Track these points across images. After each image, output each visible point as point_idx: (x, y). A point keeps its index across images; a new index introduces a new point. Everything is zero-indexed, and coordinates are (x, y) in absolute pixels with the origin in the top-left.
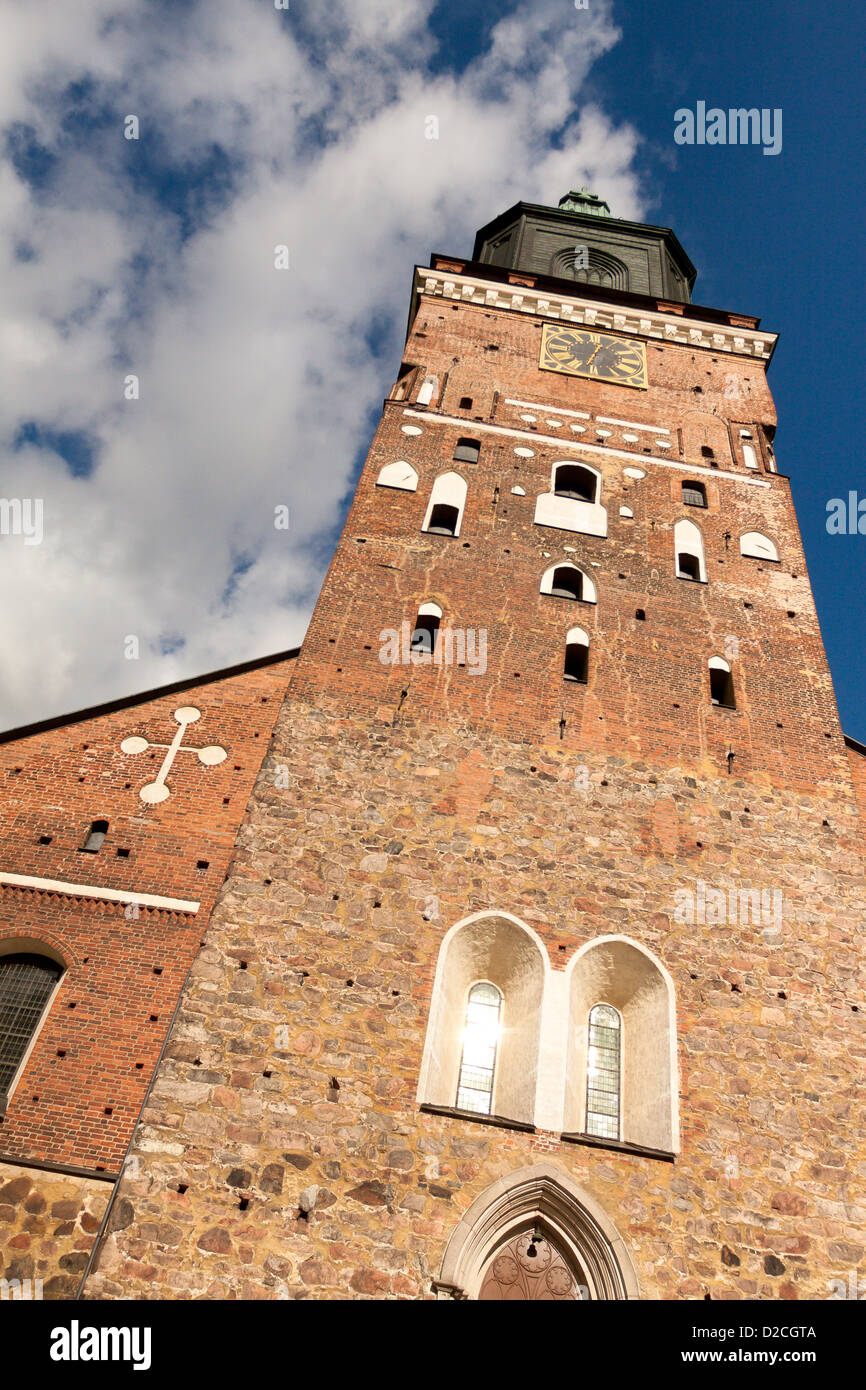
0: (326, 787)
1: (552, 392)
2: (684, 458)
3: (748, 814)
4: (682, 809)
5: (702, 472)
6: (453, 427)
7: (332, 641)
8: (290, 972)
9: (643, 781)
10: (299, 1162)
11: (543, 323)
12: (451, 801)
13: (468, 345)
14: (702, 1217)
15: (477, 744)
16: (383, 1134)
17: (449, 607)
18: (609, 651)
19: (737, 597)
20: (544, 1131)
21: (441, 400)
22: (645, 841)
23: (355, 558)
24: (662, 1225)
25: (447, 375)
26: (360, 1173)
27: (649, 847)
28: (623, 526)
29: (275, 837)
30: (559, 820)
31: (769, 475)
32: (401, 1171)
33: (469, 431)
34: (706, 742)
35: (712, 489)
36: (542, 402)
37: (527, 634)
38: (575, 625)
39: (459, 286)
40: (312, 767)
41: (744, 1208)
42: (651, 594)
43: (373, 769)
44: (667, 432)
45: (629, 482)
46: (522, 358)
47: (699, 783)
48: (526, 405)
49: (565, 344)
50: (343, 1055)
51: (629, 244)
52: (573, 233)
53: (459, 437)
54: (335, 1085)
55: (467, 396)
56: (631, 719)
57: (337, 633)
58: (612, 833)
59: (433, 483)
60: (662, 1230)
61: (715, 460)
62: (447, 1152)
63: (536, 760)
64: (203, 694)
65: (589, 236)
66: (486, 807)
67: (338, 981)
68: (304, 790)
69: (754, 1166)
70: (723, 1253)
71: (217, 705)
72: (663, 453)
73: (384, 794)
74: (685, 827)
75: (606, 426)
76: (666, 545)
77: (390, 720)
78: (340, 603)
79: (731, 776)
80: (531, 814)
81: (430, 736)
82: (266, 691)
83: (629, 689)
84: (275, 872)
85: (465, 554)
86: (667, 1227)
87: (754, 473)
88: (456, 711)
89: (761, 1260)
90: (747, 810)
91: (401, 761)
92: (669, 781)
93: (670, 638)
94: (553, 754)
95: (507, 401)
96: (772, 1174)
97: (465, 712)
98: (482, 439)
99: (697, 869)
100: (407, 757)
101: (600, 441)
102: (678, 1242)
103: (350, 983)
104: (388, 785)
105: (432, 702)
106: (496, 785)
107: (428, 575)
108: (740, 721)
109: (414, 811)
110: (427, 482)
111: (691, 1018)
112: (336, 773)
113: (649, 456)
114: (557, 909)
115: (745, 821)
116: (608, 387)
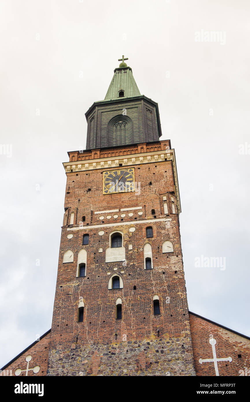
1: (108, 203)
2: (146, 217)
3: (163, 349)
4: (146, 353)
5: (150, 221)
6: (81, 230)
7: (58, 326)
9: (136, 347)
11: (103, 172)
12: (91, 369)
13: (82, 192)
15: (96, 348)
17: (86, 303)
18: (127, 304)
19: (161, 271)
21: (77, 220)
22: (138, 366)
23: (60, 293)
25: (77, 208)
27: (138, 369)
28: (130, 253)
31: (171, 215)
33: (85, 230)
34: (152, 328)
35: (154, 228)
36: (105, 209)
37: (106, 306)
38: (118, 297)
39: (77, 165)
40: (58, 369)
42: (137, 279)
43: (72, 365)
44: (141, 208)
45: (131, 236)
46: (98, 191)
47: (150, 343)
48: (100, 212)
49: (110, 179)
53: (83, 234)
55: (84, 215)
56: (133, 327)
57: (59, 322)
58: (130, 366)
59: (78, 256)
61: (155, 215)
63: (111, 349)
66: (99, 369)
71: (35, 353)
72: (142, 218)
73: (75, 372)
74: (147, 359)
75: (124, 213)
76: (142, 257)
77: (75, 348)
79: (159, 337)
80: (110, 367)
81: (84, 350)
82: (46, 344)
83: (132, 317)
87: (167, 216)
88: (90, 339)
91: (78, 360)
92: (143, 345)
93: (142, 294)
94: (115, 346)
95: (95, 212)
98: (89, 233)
99: (150, 371)
100: (80, 359)
105: (84, 338)
106: (101, 361)
107: (80, 293)
108: (161, 318)
110: (76, 257)
115: (162, 351)
116: (124, 194)
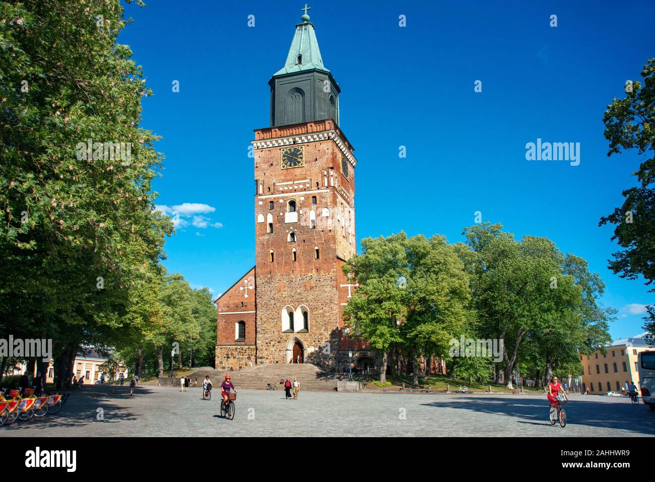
2: (312, 189)
4: (310, 281)
5: (315, 192)
6: (268, 198)
9: (305, 278)
10: (272, 341)
11: (281, 148)
14: (312, 338)
16: (279, 336)
17: (274, 250)
20: (295, 332)
23: (259, 244)
25: (264, 180)
26: (278, 340)
27: (306, 290)
28: (301, 217)
29: (260, 301)
30: (294, 288)
31: (329, 187)
32: (282, 339)
33: (271, 198)
34: (314, 267)
35: (318, 197)
36: (283, 182)
37: (287, 253)
38: (294, 247)
39: (261, 143)
41: (316, 336)
42: (306, 235)
43: (269, 287)
44: (309, 181)
46: (278, 166)
47: (313, 276)
49: (286, 156)
50: (274, 328)
51: (305, 79)
53: (270, 202)
54: (274, 332)
55: (269, 186)
56: (303, 266)
58: (301, 289)
60: (308, 340)
61: (319, 187)
63: (290, 279)
64: (247, 277)
66: (284, 289)
69: (317, 331)
70: (314, 341)
72: (309, 189)
73: (272, 291)
74: (311, 284)
75: (296, 184)
79: (318, 272)
80: (290, 288)
81: (276, 278)
83: (302, 260)
84: (262, 306)
85: (275, 237)
88: (278, 273)
89: (318, 341)
90: (320, 279)
92: (309, 277)
93: (309, 246)
94: (292, 277)
95: (277, 184)
97: (280, 272)
98: (274, 200)
99: (312, 291)
100: (273, 283)
101: (296, 190)
103: (273, 319)
104: (272, 289)
105: (275, 272)
106: (286, 285)
107: (270, 245)
108: (319, 261)
109: (276, 292)
110: (266, 219)
111: (311, 314)
113: (305, 191)
114: (294, 303)
115: (319, 281)
116: (296, 169)
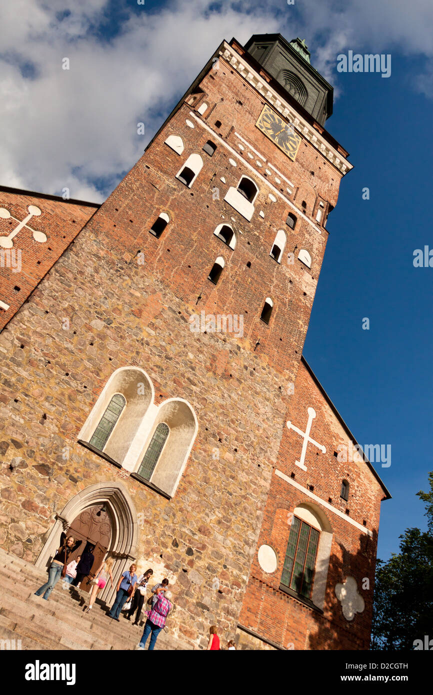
0: (89, 279)
1: (256, 140)
2: (294, 202)
3: (254, 371)
4: (231, 357)
5: (299, 213)
6: (208, 133)
7: (117, 210)
8: (43, 359)
9: (221, 339)
10: (17, 445)
11: (266, 103)
12: (140, 311)
13: (230, 95)
14: (172, 525)
15: (161, 290)
16: (58, 446)
17: (173, 220)
18: (230, 275)
19: (288, 276)
20: (125, 470)
21: (208, 116)
22: (211, 365)
23: (142, 174)
24: (156, 523)
25: (216, 104)
26: (42, 459)
27: (211, 369)
28: (258, 221)
29: (57, 292)
30: (181, 340)
31: (323, 228)
32: (60, 465)
33: (214, 139)
34: (251, 333)
35: (299, 222)
36: (250, 143)
37: (201, 250)
38: (222, 256)
39: (239, 62)
40: (86, 267)
41: (188, 527)
42: (257, 257)
43: (113, 280)
44: (293, 186)
45: (269, 201)
46: (250, 116)
47: (242, 350)
48: (243, 140)
49: (270, 119)
50: (53, 405)
51: (314, 84)
52: (294, 64)
53: (209, 139)
54: (45, 417)
55: (220, 121)
56: (227, 309)
57: (120, 207)
58: (200, 355)
59: (189, 155)
60: (155, 525)
61: (305, 210)
62: (82, 464)
63: (183, 308)
64: (46, 204)
65: (299, 69)
66: (154, 321)
67: (63, 371)
68: (79, 276)
69: (198, 512)
70: (174, 541)
71: (51, 213)
72: (287, 195)
73: (113, 294)
74: (229, 366)
75: (270, 169)
76: (271, 238)
77: (128, 261)
78: (127, 193)
79: (255, 352)
80: (171, 333)
81: (142, 277)
82: (76, 217)
83: (231, 296)
84: (52, 308)
85: (190, 198)
86: (157, 524)
87: (318, 224)
88: (158, 271)
89: (186, 548)
90: (254, 369)
91: (126, 282)
92: (231, 343)
93: (256, 281)
94: (190, 310)
95: (236, 133)
96: (204, 517)
97: (162, 273)
98: (218, 146)
99: (226, 385)
100: (129, 282)
101: (265, 175)
102: (159, 531)
103: (67, 374)
104: (116, 291)
105: (149, 261)
106: (162, 313)
107: (170, 200)
108: (267, 330)
109: (123, 308)
110: (188, 153)
111: (199, 446)
112: (96, 274)
113: (282, 193)
114: (165, 379)
115: (252, 374)
116: (279, 151)
